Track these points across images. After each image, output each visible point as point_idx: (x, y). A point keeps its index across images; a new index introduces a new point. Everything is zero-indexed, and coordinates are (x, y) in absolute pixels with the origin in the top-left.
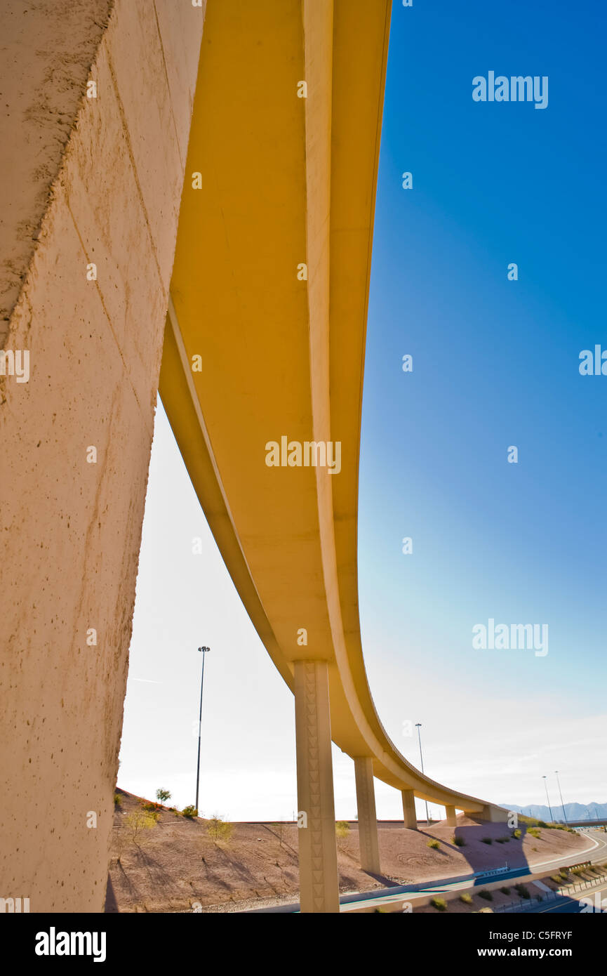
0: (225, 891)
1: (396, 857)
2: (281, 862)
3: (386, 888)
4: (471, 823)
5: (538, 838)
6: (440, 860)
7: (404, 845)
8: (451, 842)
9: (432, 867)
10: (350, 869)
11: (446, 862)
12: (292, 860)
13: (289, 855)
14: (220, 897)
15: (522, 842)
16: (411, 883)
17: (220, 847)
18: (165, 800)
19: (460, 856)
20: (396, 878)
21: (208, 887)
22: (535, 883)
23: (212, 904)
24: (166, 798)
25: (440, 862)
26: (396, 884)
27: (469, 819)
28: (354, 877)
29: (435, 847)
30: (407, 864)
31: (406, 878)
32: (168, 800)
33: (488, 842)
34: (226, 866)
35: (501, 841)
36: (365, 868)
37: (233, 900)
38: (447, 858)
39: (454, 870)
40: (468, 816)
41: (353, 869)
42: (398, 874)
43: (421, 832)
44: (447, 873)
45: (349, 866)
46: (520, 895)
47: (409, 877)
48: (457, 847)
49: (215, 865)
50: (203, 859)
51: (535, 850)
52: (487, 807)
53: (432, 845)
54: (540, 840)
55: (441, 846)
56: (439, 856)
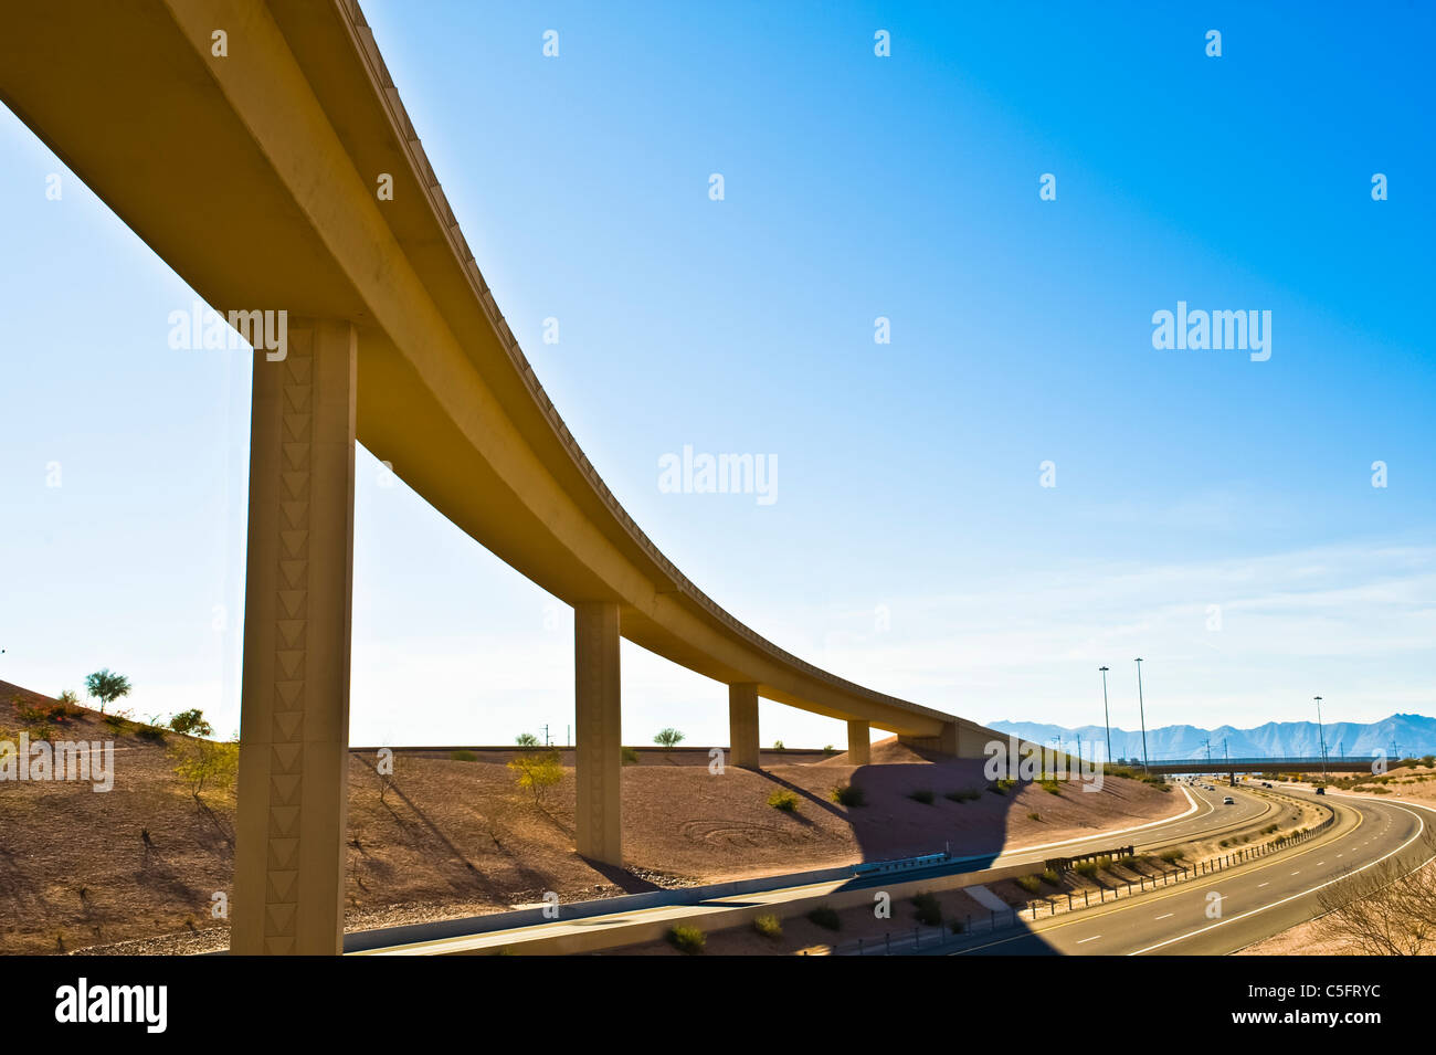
0: (180, 907)
1: (678, 827)
2: (368, 835)
3: (625, 895)
4: (908, 759)
5: (1055, 793)
6: (789, 834)
7: (712, 801)
8: (831, 797)
9: (762, 851)
10: (547, 854)
11: (801, 840)
12: (400, 833)
13: (400, 822)
14: (157, 922)
15: (1012, 800)
16: (690, 885)
17: (209, 805)
18: (111, 699)
19: (842, 827)
20: (657, 873)
21: (132, 900)
22: (970, 892)
23: (128, 938)
24: (115, 694)
25: (787, 841)
26: (653, 887)
27: (907, 751)
28: (550, 870)
29: (786, 808)
30: (702, 844)
31: (682, 872)
32: (120, 699)
33: (924, 798)
34: (209, 848)
35: (957, 798)
36: (587, 852)
37: (192, 929)
38: (808, 831)
39: (816, 859)
40: (904, 743)
41: (557, 853)
42: (665, 864)
43: (768, 775)
44: (796, 862)
45: (548, 847)
46: (918, 917)
47: (694, 872)
48: (843, 809)
49: (178, 847)
50: (145, 836)
51: (1035, 818)
52: (951, 726)
53: (778, 802)
54: (1057, 798)
55: (802, 803)
56: (792, 826)
